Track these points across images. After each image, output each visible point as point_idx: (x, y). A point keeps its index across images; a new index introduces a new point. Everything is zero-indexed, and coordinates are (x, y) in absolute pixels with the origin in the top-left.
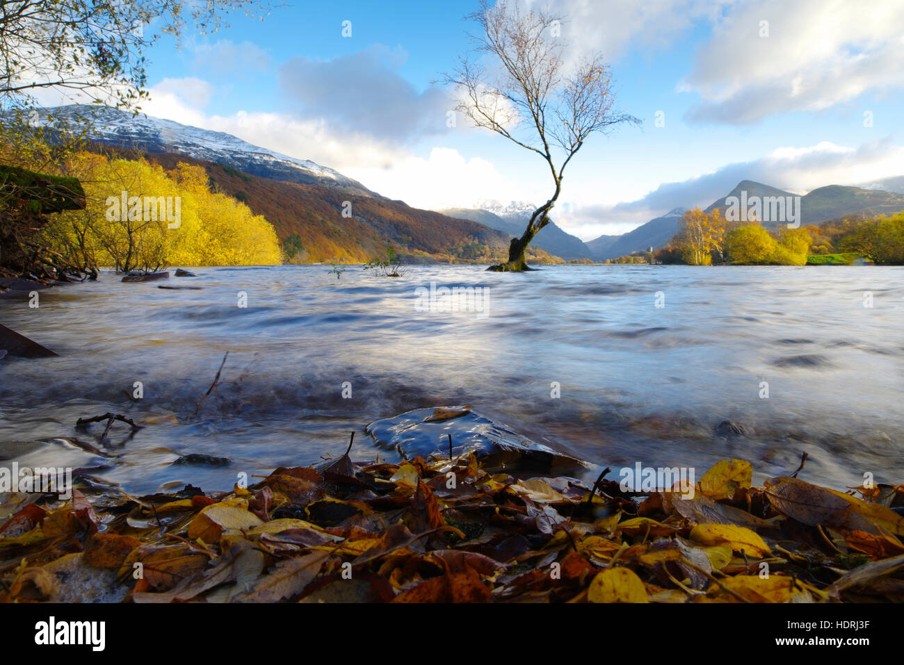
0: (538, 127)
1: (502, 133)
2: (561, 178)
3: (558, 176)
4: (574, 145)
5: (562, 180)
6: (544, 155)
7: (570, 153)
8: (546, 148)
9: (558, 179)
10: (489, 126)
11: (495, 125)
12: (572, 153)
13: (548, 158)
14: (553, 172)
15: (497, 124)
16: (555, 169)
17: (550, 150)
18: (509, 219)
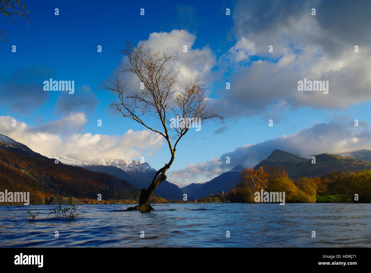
0: (161, 118)
1: (139, 122)
2: (174, 150)
3: (173, 149)
4: (183, 130)
5: (176, 151)
6: (164, 136)
7: (180, 135)
8: (166, 132)
9: (173, 151)
10: (131, 117)
11: (135, 117)
12: (182, 135)
13: (167, 137)
14: (170, 146)
15: (135, 115)
16: (171, 144)
17: (168, 133)
18: (130, 172)
